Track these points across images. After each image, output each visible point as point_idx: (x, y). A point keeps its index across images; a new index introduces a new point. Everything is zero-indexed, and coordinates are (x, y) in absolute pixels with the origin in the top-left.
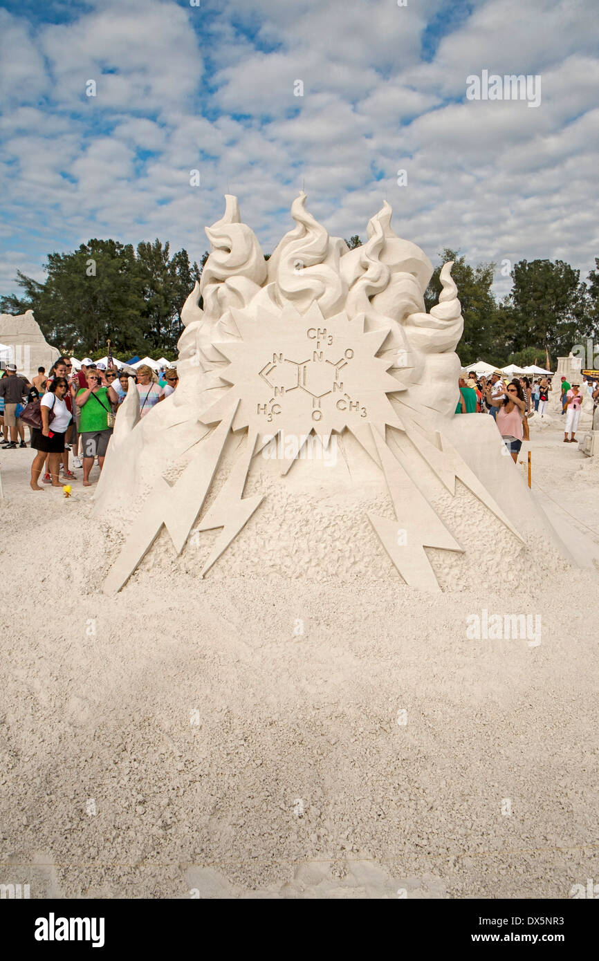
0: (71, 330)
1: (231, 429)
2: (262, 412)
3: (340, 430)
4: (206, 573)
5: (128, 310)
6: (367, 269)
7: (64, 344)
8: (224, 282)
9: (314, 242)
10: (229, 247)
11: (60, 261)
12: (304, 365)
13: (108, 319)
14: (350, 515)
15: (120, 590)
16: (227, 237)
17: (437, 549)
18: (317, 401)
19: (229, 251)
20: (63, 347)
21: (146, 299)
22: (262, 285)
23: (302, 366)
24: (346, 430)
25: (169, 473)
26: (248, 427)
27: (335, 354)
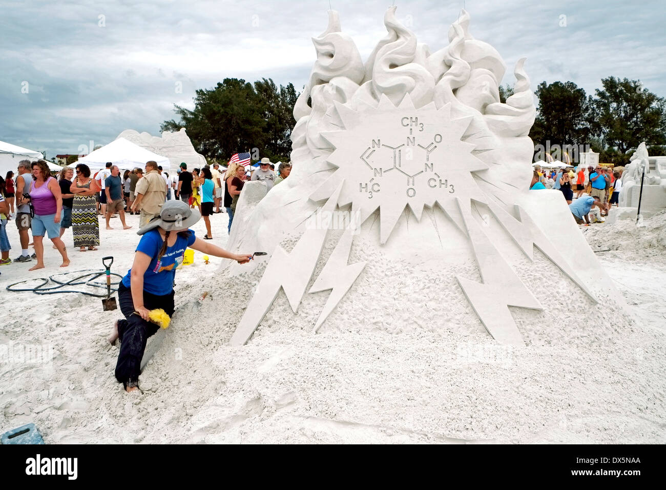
0: (215, 144)
1: (338, 205)
2: (364, 190)
3: (431, 205)
4: (318, 329)
5: (254, 128)
6: (450, 67)
7: (209, 154)
8: (328, 82)
9: (404, 45)
10: (332, 52)
11: (205, 94)
12: (399, 149)
13: (240, 135)
14: (442, 278)
15: (246, 343)
16: (331, 44)
17: (520, 308)
18: (411, 180)
19: (332, 56)
20: (208, 156)
21: (266, 120)
22: (360, 84)
23: (397, 150)
24: (437, 205)
25: (286, 244)
26: (351, 203)
27: (425, 139)
